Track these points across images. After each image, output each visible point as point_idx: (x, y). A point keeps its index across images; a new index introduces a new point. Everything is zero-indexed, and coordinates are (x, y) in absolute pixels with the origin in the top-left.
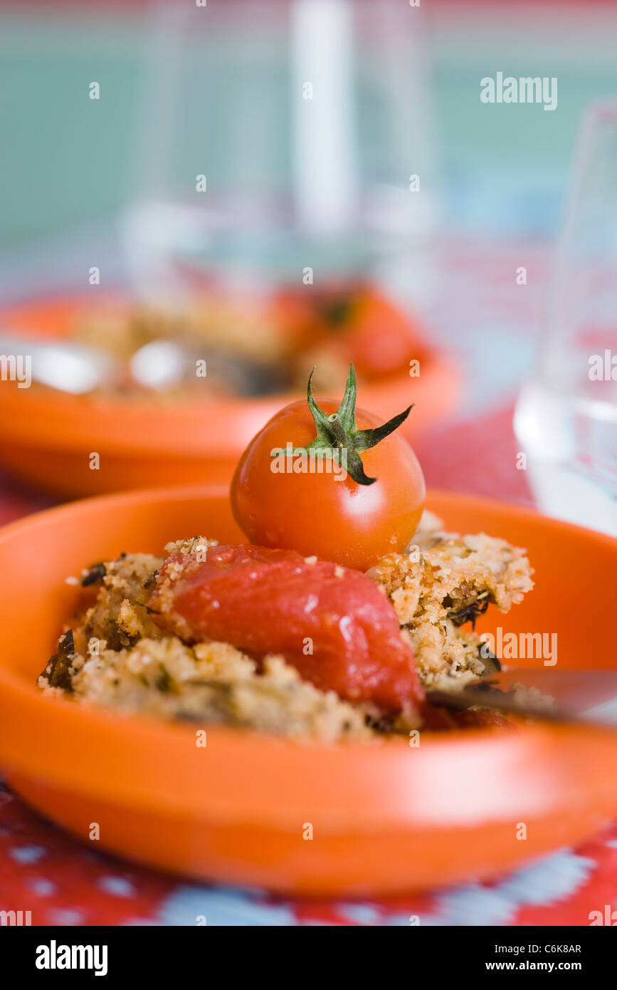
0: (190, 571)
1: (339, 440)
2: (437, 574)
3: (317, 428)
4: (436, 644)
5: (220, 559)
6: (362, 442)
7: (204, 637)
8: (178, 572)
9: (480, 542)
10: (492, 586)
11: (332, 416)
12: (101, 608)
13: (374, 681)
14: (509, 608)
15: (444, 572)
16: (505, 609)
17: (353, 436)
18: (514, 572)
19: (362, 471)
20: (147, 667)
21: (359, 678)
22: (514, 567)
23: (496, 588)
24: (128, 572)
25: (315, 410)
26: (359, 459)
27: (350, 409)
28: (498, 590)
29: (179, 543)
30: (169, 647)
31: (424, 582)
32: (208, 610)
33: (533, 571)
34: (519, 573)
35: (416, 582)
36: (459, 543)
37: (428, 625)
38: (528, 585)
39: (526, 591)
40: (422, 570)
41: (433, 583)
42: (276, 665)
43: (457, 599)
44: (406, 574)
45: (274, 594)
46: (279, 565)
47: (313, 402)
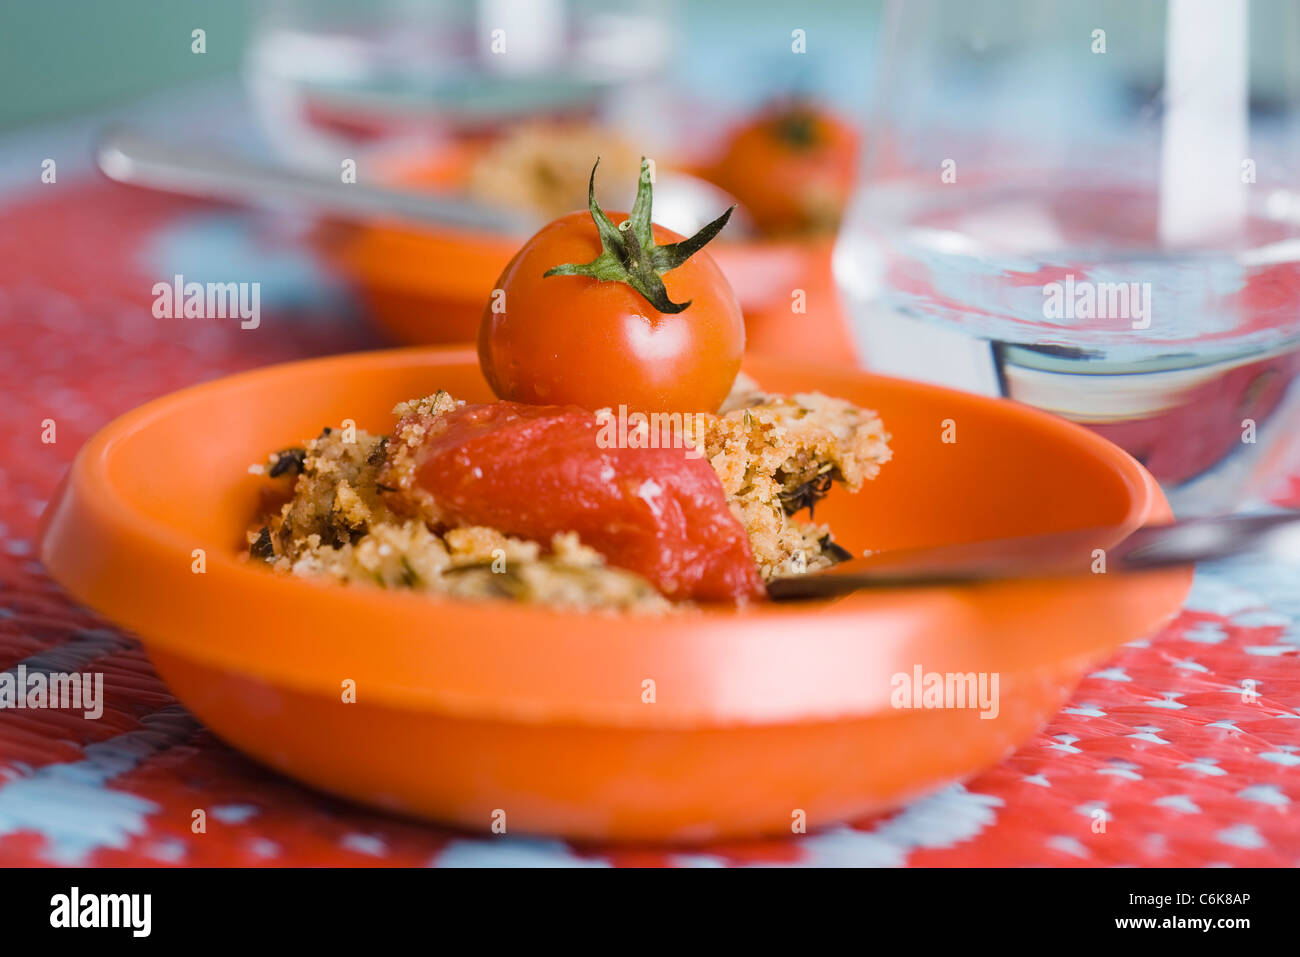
0: (436, 433)
1: (632, 256)
2: (768, 436)
3: (603, 241)
4: (771, 528)
5: (475, 417)
6: (663, 261)
7: (460, 520)
8: (418, 437)
9: (815, 401)
10: (837, 456)
11: (624, 223)
12: (303, 502)
13: (698, 571)
14: (860, 486)
15: (778, 432)
16: (855, 486)
17: (650, 254)
18: (866, 437)
19: (667, 298)
20: (384, 559)
21: (676, 567)
22: (864, 431)
23: (842, 459)
24: (337, 452)
25: (599, 217)
26: (661, 283)
27: (644, 217)
28: (845, 461)
29: (412, 403)
30: (414, 535)
31: (750, 447)
32: (466, 480)
33: (889, 436)
34: (873, 438)
35: (742, 445)
36: (790, 402)
37: (758, 504)
38: (884, 454)
39: (882, 461)
40: (748, 430)
41: (762, 448)
42: (570, 546)
43: (790, 474)
44: (725, 437)
45: (557, 456)
46: (561, 420)
47: (596, 207)
